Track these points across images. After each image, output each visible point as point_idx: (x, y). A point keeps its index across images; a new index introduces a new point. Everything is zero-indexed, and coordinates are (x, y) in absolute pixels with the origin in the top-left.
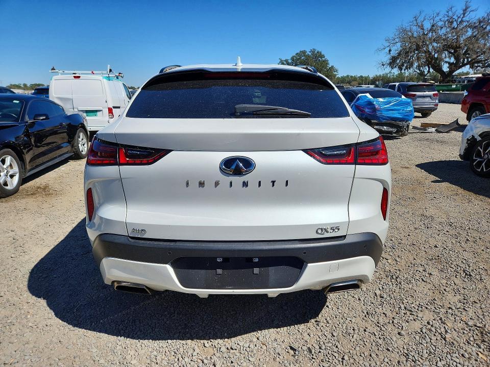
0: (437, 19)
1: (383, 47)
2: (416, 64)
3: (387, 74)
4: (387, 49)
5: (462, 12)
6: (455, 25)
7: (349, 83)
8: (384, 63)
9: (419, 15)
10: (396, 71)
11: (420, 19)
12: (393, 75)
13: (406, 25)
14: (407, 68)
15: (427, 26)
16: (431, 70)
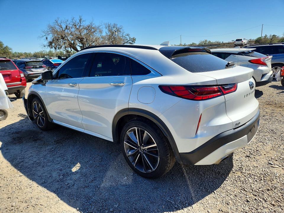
0: (68, 23)
1: (41, 36)
2: (63, 46)
3: (42, 52)
4: (45, 37)
5: (79, 21)
6: (77, 27)
7: (19, 57)
8: (45, 45)
9: (57, 20)
10: (53, 50)
11: (59, 22)
12: (46, 52)
13: (52, 25)
14: (59, 48)
15: (64, 27)
16: (73, 50)
